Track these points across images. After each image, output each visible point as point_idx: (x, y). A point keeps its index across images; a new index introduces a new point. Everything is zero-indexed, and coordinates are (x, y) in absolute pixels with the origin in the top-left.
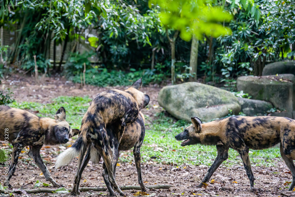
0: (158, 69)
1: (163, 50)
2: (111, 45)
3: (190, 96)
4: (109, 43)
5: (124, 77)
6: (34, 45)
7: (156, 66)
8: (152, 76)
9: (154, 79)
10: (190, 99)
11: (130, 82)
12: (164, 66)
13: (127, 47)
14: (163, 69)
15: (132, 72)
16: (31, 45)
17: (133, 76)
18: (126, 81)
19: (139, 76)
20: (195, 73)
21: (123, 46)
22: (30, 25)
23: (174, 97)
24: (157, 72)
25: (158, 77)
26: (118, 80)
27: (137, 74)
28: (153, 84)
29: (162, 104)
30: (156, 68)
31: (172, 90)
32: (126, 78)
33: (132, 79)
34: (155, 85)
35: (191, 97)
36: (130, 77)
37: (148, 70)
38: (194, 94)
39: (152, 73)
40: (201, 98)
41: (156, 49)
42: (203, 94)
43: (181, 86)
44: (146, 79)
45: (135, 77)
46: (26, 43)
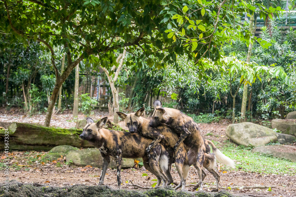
0: (216, 113)
1: (220, 102)
2: (189, 98)
3: (246, 131)
4: (188, 97)
6: (141, 97)
7: (215, 112)
8: (213, 117)
9: (215, 119)
10: (246, 132)
11: (200, 121)
12: (220, 112)
13: (198, 100)
14: (219, 113)
15: (201, 115)
16: (139, 98)
18: (197, 121)
19: (205, 117)
20: (244, 117)
21: (196, 100)
23: (236, 131)
24: (216, 115)
25: (217, 118)
27: (204, 116)
29: (229, 135)
30: (215, 113)
31: (235, 127)
32: (197, 118)
34: (215, 123)
35: (247, 131)
36: (200, 118)
37: (211, 114)
38: (249, 130)
40: (253, 132)
41: (216, 101)
42: (254, 130)
43: (240, 124)
44: (210, 119)
46: (136, 96)
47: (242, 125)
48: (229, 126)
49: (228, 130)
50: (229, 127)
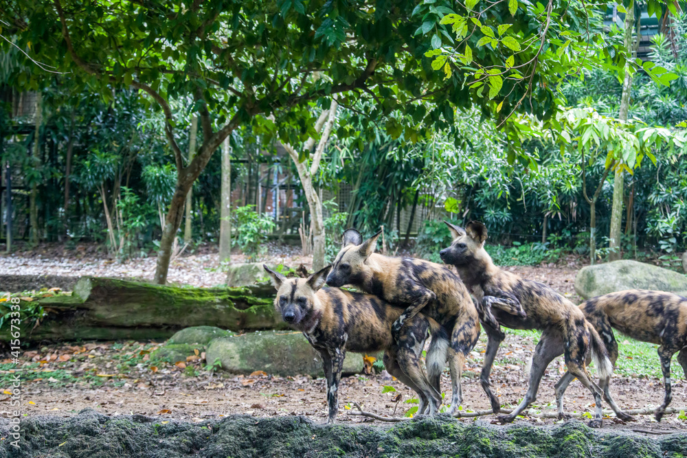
0: (552, 242)
1: (559, 214)
3: (624, 280)
5: (504, 254)
6: (374, 210)
7: (549, 238)
8: (545, 252)
9: (548, 256)
10: (624, 284)
11: (514, 261)
12: (560, 238)
13: (509, 211)
14: (559, 242)
15: (517, 246)
16: (371, 211)
17: (517, 252)
18: (507, 260)
19: (524, 252)
20: (618, 247)
21: (503, 211)
22: (370, 184)
23: (599, 280)
24: (550, 247)
25: (555, 253)
26: (497, 258)
27: (523, 248)
28: (547, 263)
29: (583, 291)
30: (549, 241)
31: (596, 271)
32: (508, 255)
33: (517, 256)
34: (550, 265)
35: (624, 282)
36: (514, 253)
37: (538, 243)
38: (629, 277)
39: (544, 248)
40: (640, 282)
41: (551, 214)
42: (642, 277)
43: (609, 265)
44: (537, 256)
45: (522, 253)
46: (364, 208)
47: (613, 267)
48: (581, 271)
49: (581, 281)
50: (584, 273)
